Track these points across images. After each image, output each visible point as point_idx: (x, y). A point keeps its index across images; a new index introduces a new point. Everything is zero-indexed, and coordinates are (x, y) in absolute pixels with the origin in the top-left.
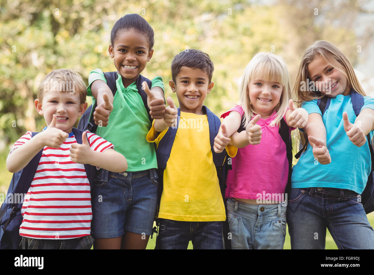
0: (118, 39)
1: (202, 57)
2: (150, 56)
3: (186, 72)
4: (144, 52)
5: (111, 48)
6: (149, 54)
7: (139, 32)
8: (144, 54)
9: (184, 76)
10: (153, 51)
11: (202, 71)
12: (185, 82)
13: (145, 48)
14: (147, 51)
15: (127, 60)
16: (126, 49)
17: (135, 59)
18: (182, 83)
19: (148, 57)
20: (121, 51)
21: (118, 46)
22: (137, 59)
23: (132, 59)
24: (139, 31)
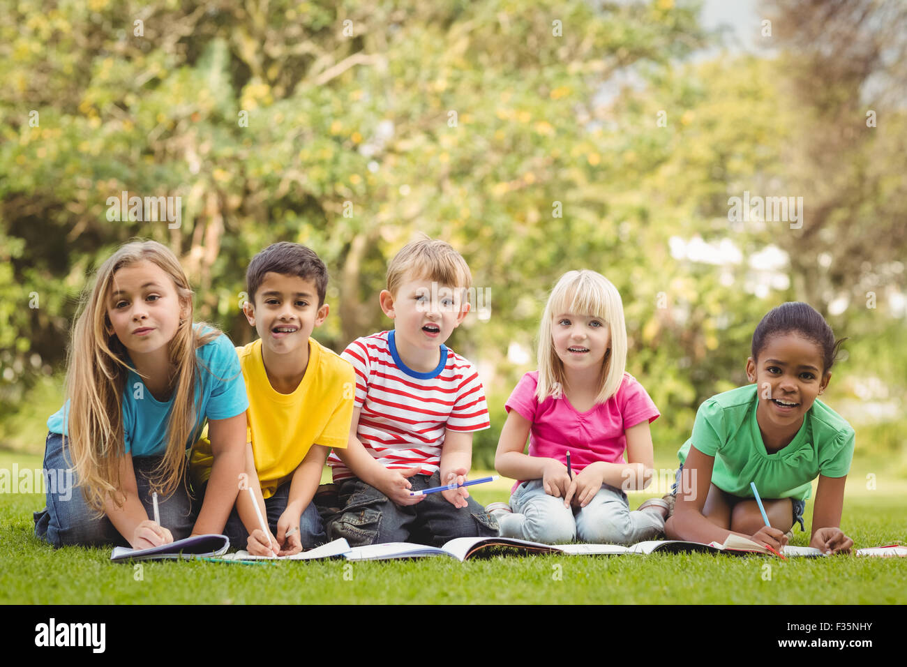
0: (766, 348)
1: (303, 256)
2: (824, 384)
3: (272, 283)
4: (813, 377)
5: (751, 364)
6: (823, 381)
7: (808, 339)
8: (812, 380)
9: (270, 290)
10: (829, 377)
11: (304, 279)
12: (273, 302)
13: (817, 370)
14: (819, 375)
15: (783, 389)
16: (780, 366)
17: (796, 388)
18: (266, 304)
19: (820, 387)
20: (771, 370)
21: (767, 362)
22: (800, 389)
23: (790, 388)
24: (808, 337)
